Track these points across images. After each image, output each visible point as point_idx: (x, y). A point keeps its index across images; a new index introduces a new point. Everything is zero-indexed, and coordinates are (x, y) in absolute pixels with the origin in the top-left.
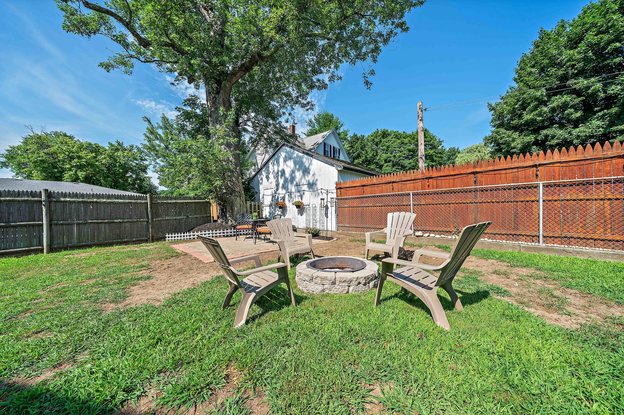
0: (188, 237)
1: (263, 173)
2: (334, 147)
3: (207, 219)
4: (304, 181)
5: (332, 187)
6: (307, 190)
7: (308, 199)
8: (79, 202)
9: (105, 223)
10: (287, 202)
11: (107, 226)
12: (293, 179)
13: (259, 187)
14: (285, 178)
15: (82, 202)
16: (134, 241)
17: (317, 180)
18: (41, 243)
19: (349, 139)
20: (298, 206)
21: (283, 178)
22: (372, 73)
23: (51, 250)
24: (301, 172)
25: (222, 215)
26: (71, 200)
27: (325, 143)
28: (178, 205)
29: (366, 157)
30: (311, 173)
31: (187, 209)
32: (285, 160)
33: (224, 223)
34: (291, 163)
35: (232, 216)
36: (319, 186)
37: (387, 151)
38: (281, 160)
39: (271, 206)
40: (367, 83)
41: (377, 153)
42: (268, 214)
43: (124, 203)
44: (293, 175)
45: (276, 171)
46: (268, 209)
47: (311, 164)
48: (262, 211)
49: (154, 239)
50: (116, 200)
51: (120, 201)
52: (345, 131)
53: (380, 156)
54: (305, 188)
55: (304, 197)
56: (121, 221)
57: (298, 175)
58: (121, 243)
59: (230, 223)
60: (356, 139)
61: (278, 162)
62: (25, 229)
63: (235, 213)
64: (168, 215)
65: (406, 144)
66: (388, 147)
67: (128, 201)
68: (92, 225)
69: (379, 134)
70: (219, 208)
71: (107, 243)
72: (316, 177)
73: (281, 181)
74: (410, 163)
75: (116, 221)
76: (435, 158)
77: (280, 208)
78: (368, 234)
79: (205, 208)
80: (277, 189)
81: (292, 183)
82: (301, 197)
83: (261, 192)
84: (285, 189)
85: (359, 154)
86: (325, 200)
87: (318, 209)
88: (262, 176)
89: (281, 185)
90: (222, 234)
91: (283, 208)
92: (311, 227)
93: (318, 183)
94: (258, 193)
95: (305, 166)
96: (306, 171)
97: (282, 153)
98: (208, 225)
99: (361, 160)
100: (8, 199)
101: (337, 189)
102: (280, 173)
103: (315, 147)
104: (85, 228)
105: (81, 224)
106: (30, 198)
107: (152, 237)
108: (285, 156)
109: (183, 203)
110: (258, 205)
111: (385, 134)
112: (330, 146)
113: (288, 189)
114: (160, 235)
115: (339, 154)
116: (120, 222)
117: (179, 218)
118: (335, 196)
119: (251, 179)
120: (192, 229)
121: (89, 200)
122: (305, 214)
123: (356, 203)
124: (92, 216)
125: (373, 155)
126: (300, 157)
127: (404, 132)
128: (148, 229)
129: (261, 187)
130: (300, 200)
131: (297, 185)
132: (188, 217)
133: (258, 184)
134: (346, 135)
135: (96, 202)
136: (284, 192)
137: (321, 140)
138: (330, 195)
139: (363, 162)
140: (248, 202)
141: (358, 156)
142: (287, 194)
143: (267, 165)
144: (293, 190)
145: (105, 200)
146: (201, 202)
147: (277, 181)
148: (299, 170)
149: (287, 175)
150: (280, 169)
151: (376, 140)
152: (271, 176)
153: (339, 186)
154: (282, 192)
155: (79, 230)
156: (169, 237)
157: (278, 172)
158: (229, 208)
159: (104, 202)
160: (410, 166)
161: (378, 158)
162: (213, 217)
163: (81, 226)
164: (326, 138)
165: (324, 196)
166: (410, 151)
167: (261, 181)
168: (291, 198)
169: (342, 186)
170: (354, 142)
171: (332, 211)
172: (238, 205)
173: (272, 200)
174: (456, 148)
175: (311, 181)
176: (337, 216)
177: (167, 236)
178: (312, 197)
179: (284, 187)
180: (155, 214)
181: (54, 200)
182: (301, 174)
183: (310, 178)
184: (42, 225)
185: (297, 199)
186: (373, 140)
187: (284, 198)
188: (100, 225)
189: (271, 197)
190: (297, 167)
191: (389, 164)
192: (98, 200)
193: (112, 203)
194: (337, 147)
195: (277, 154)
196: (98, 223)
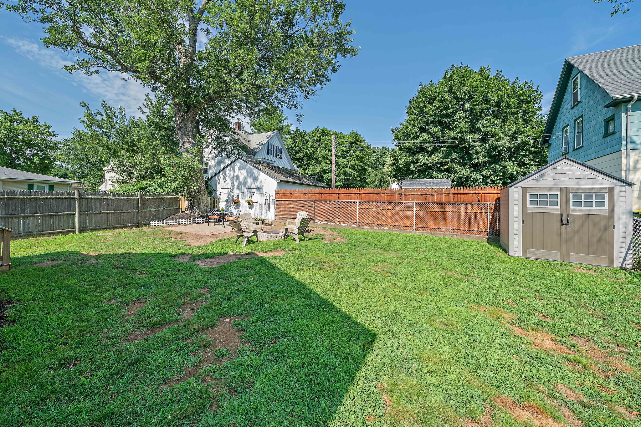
0: (169, 223)
1: (221, 175)
2: (277, 147)
3: (177, 210)
4: (254, 186)
5: (273, 193)
6: (256, 192)
7: (256, 198)
8: (97, 199)
9: (111, 213)
10: (240, 199)
11: (113, 215)
12: (245, 183)
13: (216, 185)
14: (239, 181)
15: (99, 199)
16: (129, 226)
17: (263, 186)
18: (74, 227)
19: (292, 133)
20: (249, 203)
21: (238, 181)
22: (302, 115)
23: (81, 231)
24: (252, 179)
25: (190, 207)
26: (92, 197)
27: (268, 143)
28: (158, 200)
29: (307, 153)
30: (259, 181)
31: (164, 203)
32: (240, 169)
33: (192, 214)
34: (244, 172)
35: (199, 208)
36: (265, 190)
37: (325, 148)
38: (237, 168)
39: (227, 201)
40: (299, 121)
41: (317, 149)
42: (224, 207)
43: (124, 199)
44: (246, 180)
45: (232, 175)
46: (224, 203)
47: (259, 175)
48: (219, 204)
49: (142, 225)
50: (119, 197)
51: (122, 197)
52: (288, 125)
53: (319, 153)
54: (254, 190)
55: (253, 197)
56: (122, 211)
57: (250, 181)
58: (121, 227)
59: (197, 214)
60: (298, 133)
61: (234, 170)
62: (65, 217)
63: (201, 207)
64: (151, 208)
65: (341, 144)
66: (326, 145)
67: (126, 197)
68: (104, 214)
69: (319, 132)
70: (187, 202)
71: (113, 227)
72: (262, 184)
73: (236, 184)
74: (343, 162)
75: (118, 212)
76: (364, 160)
77: (235, 203)
78: (288, 221)
79: (175, 202)
80: (233, 189)
81: (245, 186)
82: (251, 196)
83: (218, 190)
84: (239, 189)
85: (301, 149)
86: (268, 200)
87: (263, 206)
88: (219, 178)
89: (235, 187)
90: (194, 222)
91: (237, 203)
92: (258, 217)
93: (264, 188)
94: (215, 190)
95: (255, 176)
96: (255, 179)
97: (237, 163)
98: (179, 215)
99: (302, 154)
100: (57, 197)
101: (276, 194)
102: (235, 178)
103: (260, 147)
104: (99, 216)
105: (98, 213)
106: (69, 196)
107: (141, 223)
108: (240, 166)
109: (161, 198)
110: (216, 200)
111: (324, 133)
112: (274, 145)
113: (241, 190)
114: (146, 222)
115: (281, 153)
116: (121, 213)
117: (158, 209)
118: (274, 198)
119: (209, 179)
120: (167, 218)
121: (103, 197)
122: (254, 208)
123: (287, 203)
124: (104, 208)
125: (313, 151)
126: (251, 169)
127: (341, 133)
128: (138, 217)
129: (218, 186)
130: (251, 199)
131: (249, 188)
132: (164, 209)
133: (216, 183)
134: (290, 129)
135: (107, 199)
136: (238, 191)
137: (265, 141)
138: (272, 198)
139: (304, 156)
140: (209, 198)
141: (300, 151)
142: (241, 194)
143: (225, 170)
144: (246, 191)
145: (112, 197)
146: (173, 198)
147: (233, 183)
148: (250, 177)
149: (241, 179)
150: (236, 174)
151: (316, 137)
152: (227, 179)
153: (277, 192)
154: (237, 192)
155: (96, 218)
156: (152, 224)
157: (233, 177)
158: (196, 203)
159: (112, 199)
160: (343, 164)
161: (317, 154)
162: (182, 209)
163: (97, 215)
164: (270, 139)
165: (268, 198)
166: (344, 151)
167: (218, 182)
168: (244, 196)
169: (279, 193)
170: (296, 136)
171: (272, 207)
172: (204, 201)
173: (228, 197)
174: (387, 148)
175: (259, 186)
176: (276, 210)
177: (151, 222)
178: (259, 197)
179: (238, 188)
180: (143, 207)
181: (82, 197)
182: (252, 180)
183: (258, 184)
184: (75, 214)
185: (248, 198)
186: (314, 137)
187: (238, 197)
188: (109, 215)
189: (227, 194)
190: (249, 175)
191: (326, 161)
192: (108, 197)
193: (116, 199)
194: (279, 146)
195: (234, 163)
196: (107, 213)
